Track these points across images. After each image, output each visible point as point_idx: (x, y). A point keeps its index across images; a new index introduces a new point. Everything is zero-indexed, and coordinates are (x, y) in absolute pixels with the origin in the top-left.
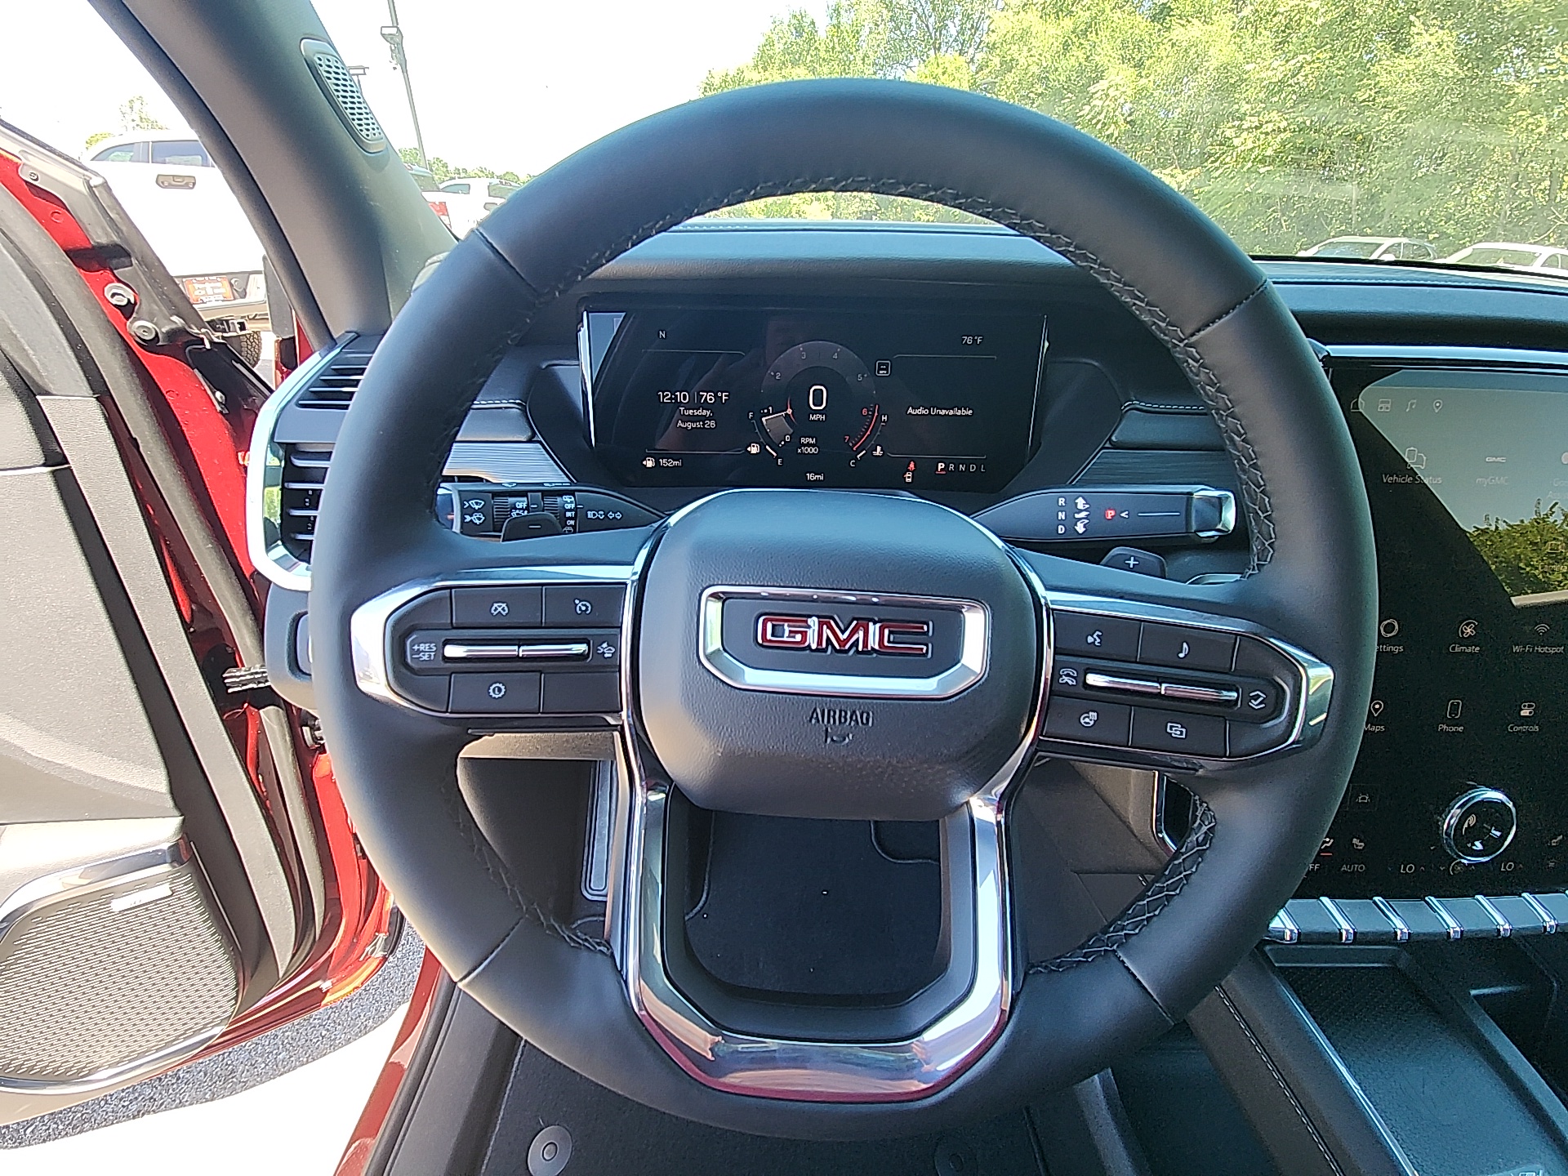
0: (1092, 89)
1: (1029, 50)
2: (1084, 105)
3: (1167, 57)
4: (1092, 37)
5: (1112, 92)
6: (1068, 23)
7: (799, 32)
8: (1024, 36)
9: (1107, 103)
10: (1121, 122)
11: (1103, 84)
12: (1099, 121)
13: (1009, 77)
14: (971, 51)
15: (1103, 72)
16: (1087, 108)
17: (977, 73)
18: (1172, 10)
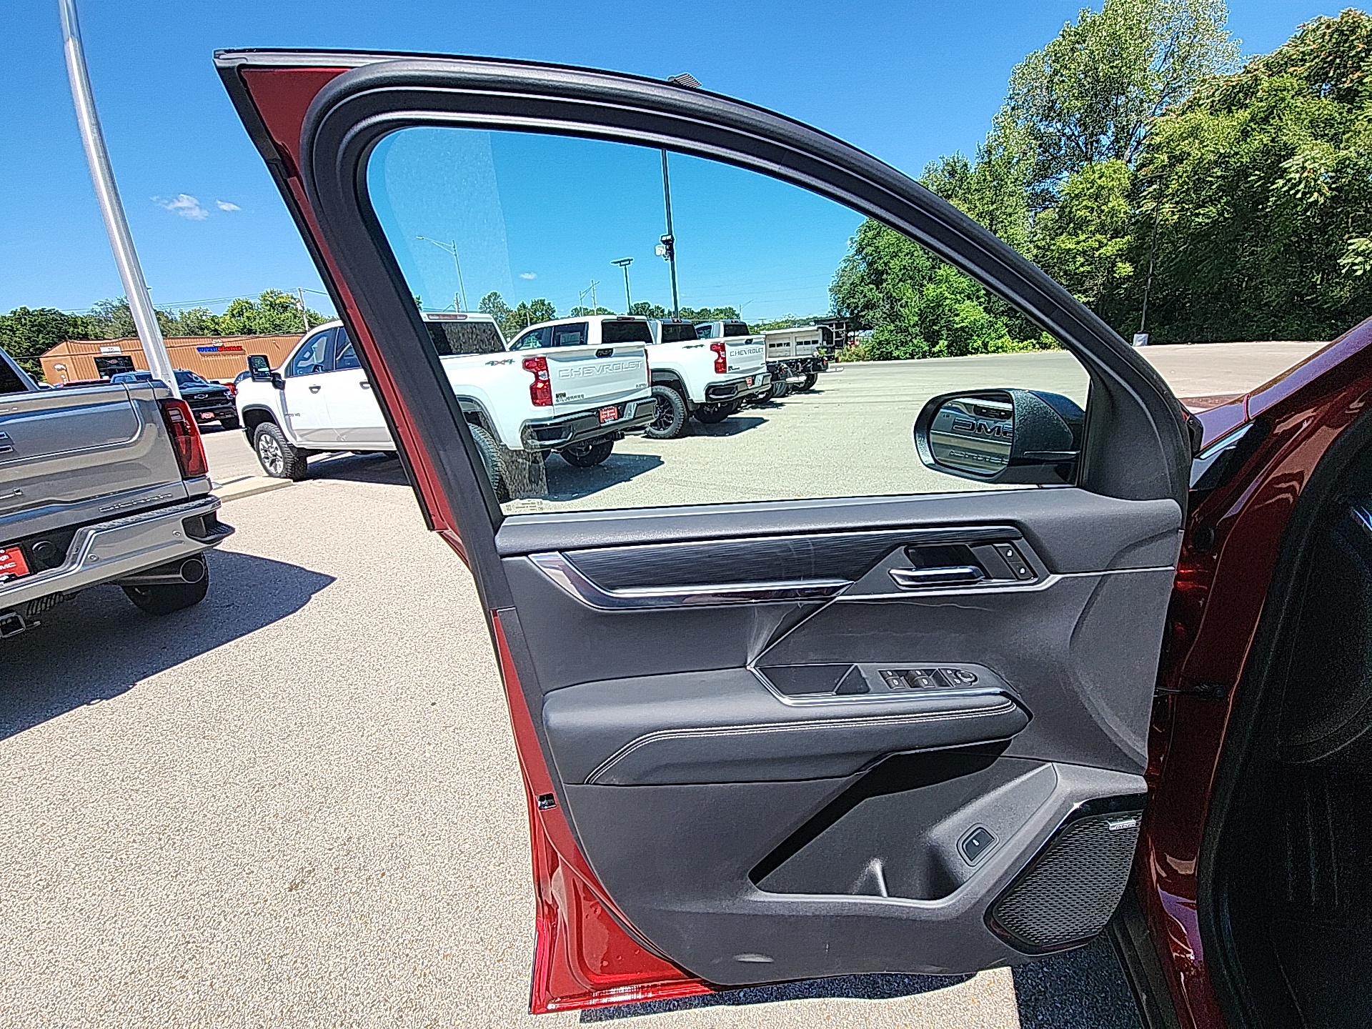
0: (1285, 165)
1: (1201, 142)
2: (1276, 179)
3: (1365, 130)
4: (1275, 122)
5: (1308, 165)
6: (1243, 115)
7: (952, 173)
8: (1194, 132)
9: (1305, 175)
10: (1325, 189)
11: (1298, 159)
12: (1298, 191)
13: (1179, 169)
14: (1128, 153)
15: (1294, 149)
16: (1281, 182)
17: (1138, 170)
18: (1361, 92)
